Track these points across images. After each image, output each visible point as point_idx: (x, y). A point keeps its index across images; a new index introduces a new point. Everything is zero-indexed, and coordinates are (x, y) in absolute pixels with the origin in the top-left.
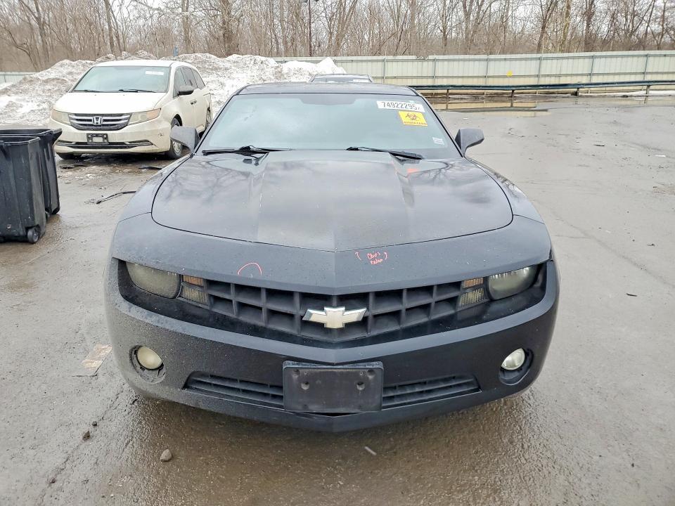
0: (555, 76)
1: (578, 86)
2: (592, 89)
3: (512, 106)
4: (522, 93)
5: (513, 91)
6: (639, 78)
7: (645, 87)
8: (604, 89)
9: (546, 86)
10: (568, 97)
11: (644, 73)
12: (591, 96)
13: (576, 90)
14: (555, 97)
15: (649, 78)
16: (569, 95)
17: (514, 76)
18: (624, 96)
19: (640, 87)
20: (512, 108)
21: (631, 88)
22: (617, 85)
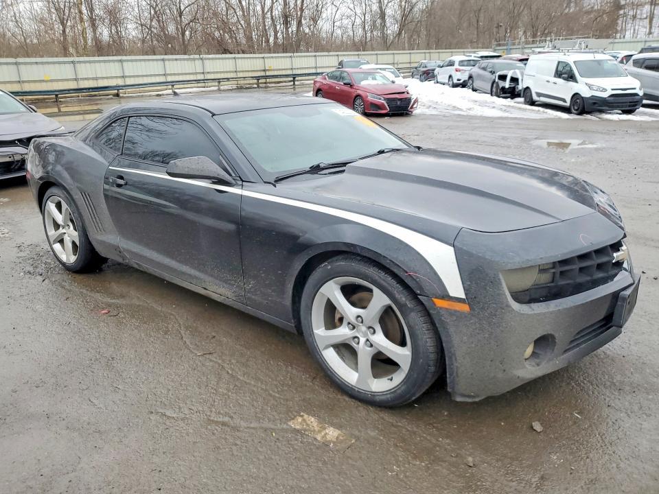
0: (93, 79)
1: (118, 87)
2: (129, 90)
3: (60, 111)
4: (66, 97)
5: (57, 95)
6: (162, 79)
7: (170, 87)
8: (138, 89)
9: (89, 89)
10: (112, 98)
11: (165, 75)
12: (131, 97)
13: (116, 91)
14: (100, 99)
15: (170, 79)
16: (111, 96)
17: (52, 81)
18: (158, 95)
19: (165, 87)
20: (60, 114)
21: (159, 88)
22: (149, 85)
